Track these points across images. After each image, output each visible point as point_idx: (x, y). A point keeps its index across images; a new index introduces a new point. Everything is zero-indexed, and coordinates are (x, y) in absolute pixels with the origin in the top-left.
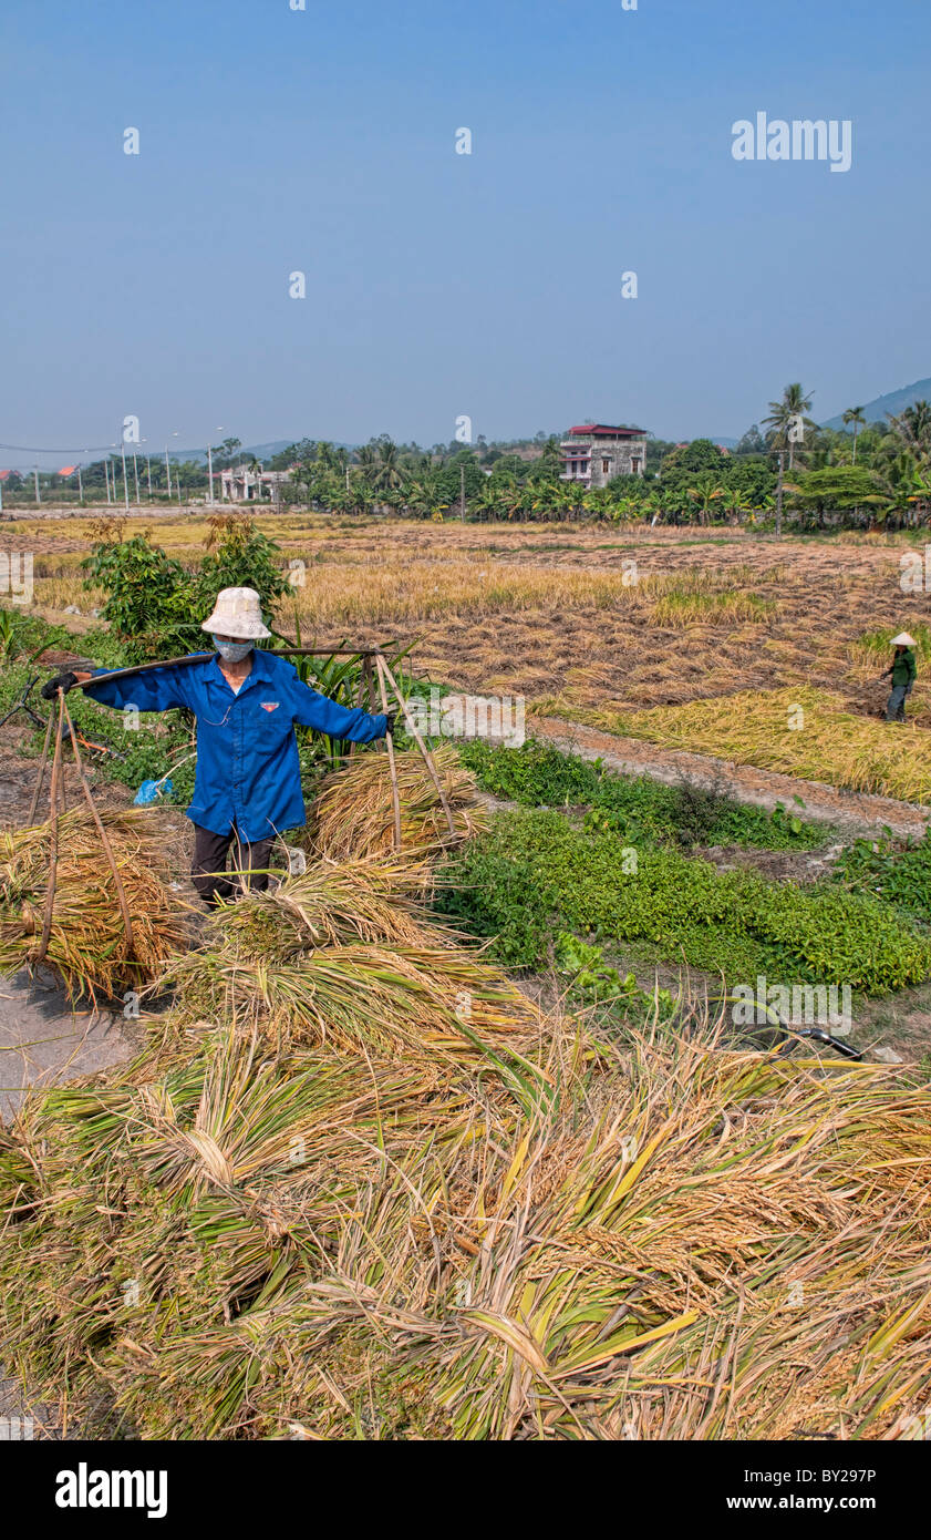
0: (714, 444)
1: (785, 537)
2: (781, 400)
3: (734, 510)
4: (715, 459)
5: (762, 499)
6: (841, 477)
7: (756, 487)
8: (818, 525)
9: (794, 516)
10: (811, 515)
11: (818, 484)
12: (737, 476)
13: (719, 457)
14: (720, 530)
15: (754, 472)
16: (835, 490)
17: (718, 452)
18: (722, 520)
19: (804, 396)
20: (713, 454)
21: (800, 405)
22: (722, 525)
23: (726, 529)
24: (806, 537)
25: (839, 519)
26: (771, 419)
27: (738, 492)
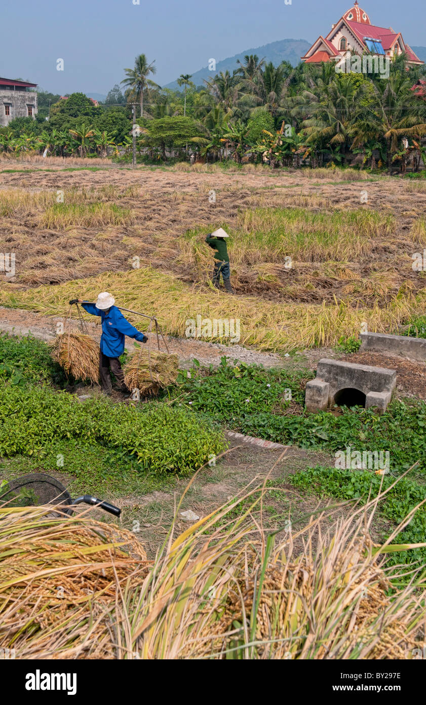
0: (88, 97)
1: (140, 166)
2: (133, 66)
3: (103, 146)
4: (89, 109)
5: (123, 139)
6: (175, 123)
7: (119, 130)
8: (162, 158)
9: (145, 151)
10: (157, 151)
11: (160, 128)
12: (104, 121)
13: (91, 107)
14: (94, 160)
15: (116, 119)
16: (172, 133)
17: (91, 104)
18: (95, 153)
19: (149, 62)
20: (87, 104)
21: (146, 70)
22: (95, 156)
23: (98, 160)
24: (154, 166)
25: (176, 153)
26: (126, 81)
27: (105, 133)
